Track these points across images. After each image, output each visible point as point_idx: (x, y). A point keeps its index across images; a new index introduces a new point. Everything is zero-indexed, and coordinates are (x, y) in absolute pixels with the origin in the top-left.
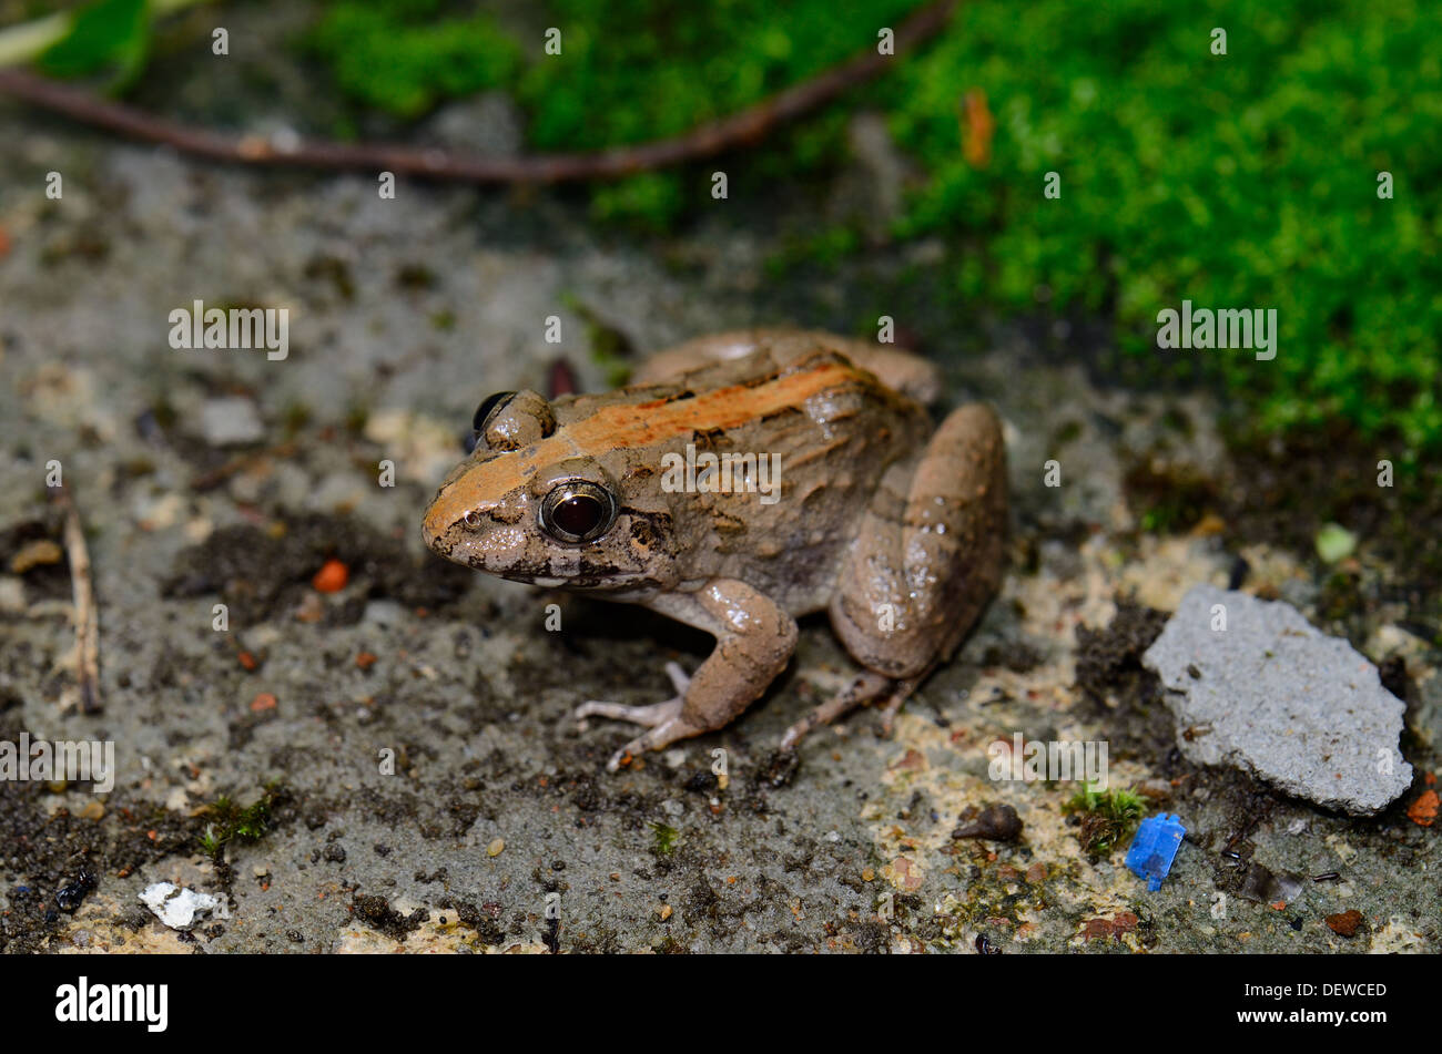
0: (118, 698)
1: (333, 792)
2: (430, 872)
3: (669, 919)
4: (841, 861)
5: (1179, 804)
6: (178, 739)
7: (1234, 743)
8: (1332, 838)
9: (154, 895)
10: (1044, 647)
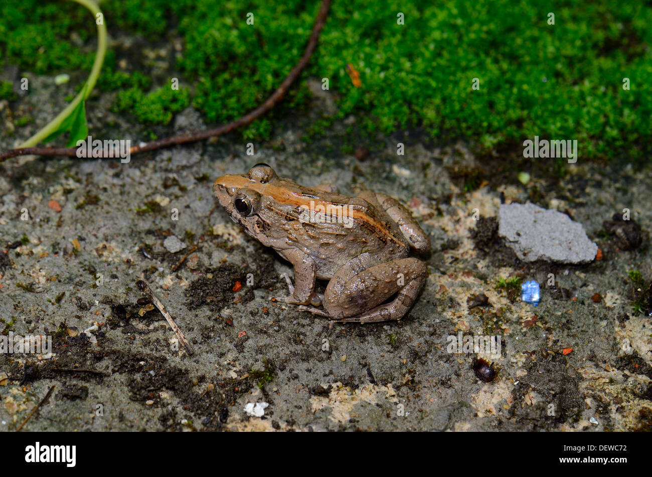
0: (196, 348)
1: (283, 356)
2: (327, 372)
3: (406, 363)
4: (445, 328)
5: (528, 277)
6: (222, 355)
7: (541, 252)
8: (577, 273)
9: (249, 408)
10: (455, 239)
